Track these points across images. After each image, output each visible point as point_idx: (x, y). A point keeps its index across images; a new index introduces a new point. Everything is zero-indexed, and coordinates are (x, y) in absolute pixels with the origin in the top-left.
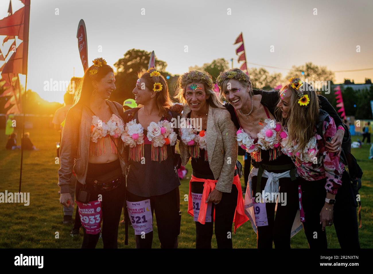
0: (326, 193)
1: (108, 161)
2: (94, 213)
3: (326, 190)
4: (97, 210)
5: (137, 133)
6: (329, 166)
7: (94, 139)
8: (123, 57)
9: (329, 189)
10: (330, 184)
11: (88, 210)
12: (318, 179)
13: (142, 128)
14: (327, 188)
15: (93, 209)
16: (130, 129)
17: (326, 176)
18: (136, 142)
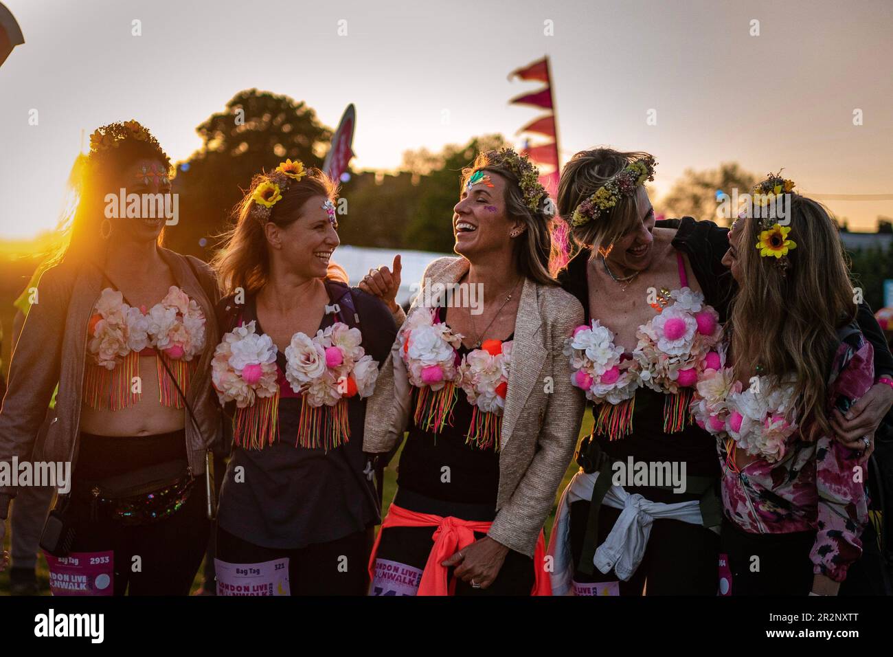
0: (812, 575)
1: (144, 431)
2: (85, 589)
3: (812, 565)
4: (97, 583)
5: (257, 362)
6: (833, 486)
7: (102, 356)
8: (222, 110)
9: (824, 561)
10: (830, 546)
11: (70, 579)
12: (781, 530)
13: (273, 347)
14: (816, 559)
15: (84, 578)
16: (235, 351)
17: (821, 518)
18: (255, 391)
